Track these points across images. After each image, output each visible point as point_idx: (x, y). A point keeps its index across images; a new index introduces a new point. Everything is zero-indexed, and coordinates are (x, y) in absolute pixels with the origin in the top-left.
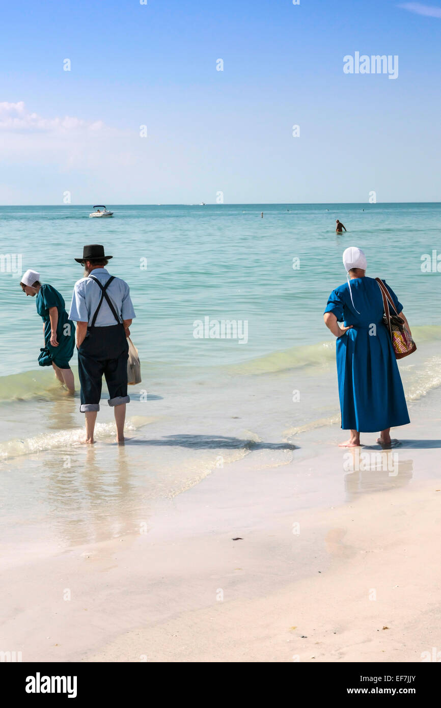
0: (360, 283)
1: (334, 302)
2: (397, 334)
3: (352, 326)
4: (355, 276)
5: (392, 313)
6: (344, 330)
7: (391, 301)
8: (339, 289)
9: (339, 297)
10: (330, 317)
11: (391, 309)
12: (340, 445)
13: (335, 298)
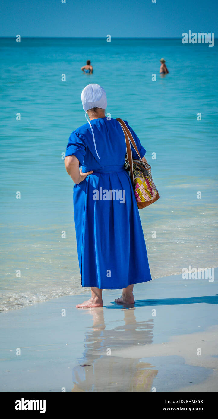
0: (102, 124)
1: (76, 145)
2: (140, 181)
3: (92, 172)
4: (95, 116)
5: (136, 157)
6: (84, 176)
7: (134, 144)
8: (80, 129)
9: (81, 139)
10: (72, 161)
11: (134, 152)
12: (79, 306)
13: (76, 141)
